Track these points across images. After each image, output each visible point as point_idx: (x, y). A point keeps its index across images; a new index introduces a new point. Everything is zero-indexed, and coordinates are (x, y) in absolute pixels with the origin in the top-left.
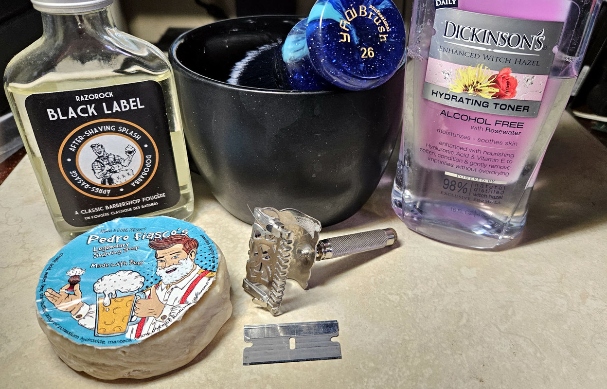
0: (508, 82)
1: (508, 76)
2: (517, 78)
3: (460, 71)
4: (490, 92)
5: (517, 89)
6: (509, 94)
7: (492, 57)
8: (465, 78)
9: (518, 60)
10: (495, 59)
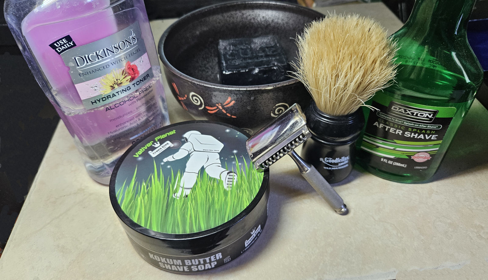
0: (132, 69)
1: (131, 66)
2: (135, 64)
3: (102, 80)
4: (127, 81)
5: (139, 69)
6: (136, 75)
7: (116, 62)
8: (108, 82)
9: (130, 54)
10: (118, 61)
